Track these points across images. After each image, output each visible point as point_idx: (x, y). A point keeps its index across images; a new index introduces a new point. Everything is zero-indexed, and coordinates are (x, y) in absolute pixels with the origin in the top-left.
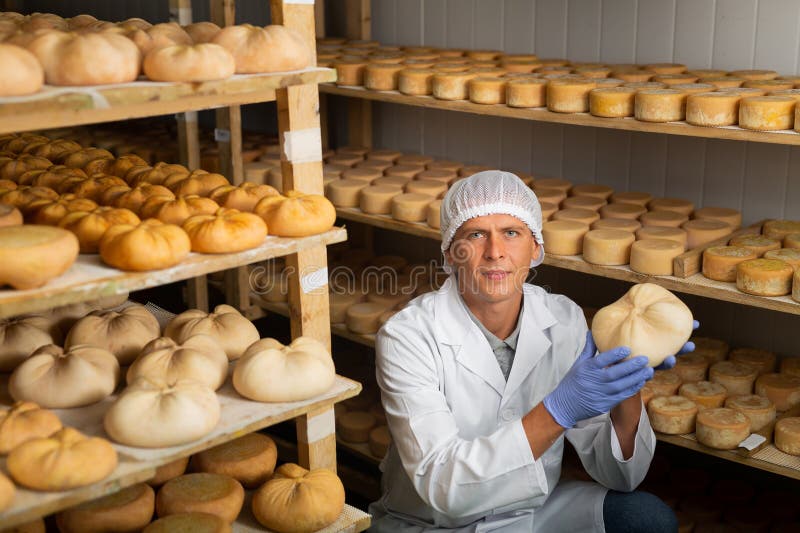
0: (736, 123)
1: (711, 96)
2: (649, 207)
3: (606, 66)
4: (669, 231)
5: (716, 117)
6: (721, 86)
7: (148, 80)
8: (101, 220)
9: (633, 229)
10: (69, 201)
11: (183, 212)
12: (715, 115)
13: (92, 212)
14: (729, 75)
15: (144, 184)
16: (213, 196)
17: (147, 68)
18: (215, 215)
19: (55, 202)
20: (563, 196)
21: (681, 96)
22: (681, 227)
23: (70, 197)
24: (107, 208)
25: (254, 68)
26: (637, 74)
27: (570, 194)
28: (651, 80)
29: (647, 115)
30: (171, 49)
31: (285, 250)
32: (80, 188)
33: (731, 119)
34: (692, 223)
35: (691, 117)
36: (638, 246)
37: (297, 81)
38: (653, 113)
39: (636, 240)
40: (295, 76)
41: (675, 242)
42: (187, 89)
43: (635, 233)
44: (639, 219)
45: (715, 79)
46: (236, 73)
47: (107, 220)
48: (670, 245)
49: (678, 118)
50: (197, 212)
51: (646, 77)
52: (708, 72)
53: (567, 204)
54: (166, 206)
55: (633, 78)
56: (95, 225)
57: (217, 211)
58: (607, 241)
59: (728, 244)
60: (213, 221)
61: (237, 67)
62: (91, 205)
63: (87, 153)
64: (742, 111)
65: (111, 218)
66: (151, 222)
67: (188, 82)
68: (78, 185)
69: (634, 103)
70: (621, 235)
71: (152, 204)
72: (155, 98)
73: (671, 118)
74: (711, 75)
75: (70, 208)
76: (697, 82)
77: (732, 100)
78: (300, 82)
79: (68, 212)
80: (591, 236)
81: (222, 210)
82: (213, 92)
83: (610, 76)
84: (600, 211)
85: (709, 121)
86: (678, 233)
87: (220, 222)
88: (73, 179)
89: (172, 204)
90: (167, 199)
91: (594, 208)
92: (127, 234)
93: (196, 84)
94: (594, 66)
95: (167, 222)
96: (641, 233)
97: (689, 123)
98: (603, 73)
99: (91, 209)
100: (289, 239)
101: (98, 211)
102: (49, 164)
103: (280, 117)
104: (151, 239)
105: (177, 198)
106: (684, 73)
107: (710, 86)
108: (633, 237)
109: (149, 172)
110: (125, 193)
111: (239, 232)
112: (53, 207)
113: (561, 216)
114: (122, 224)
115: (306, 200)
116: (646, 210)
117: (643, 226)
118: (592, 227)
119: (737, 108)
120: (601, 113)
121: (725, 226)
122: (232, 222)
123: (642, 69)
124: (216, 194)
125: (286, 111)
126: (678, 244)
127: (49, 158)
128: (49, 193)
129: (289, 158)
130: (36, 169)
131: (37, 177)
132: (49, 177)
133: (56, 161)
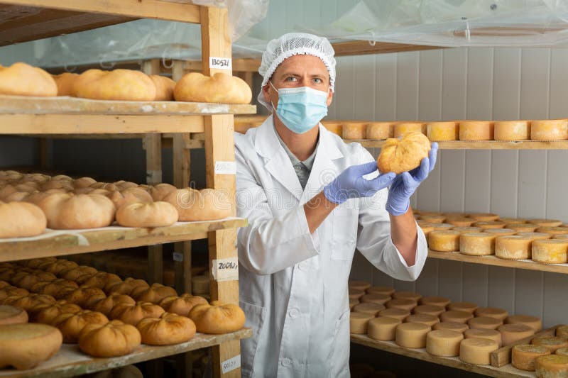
0: (530, 258)
1: (512, 238)
2: (475, 314)
3: (442, 215)
4: (488, 332)
5: (516, 253)
6: (521, 231)
7: (118, 225)
8: (82, 320)
9: (463, 330)
10: (62, 305)
11: (139, 314)
12: (514, 251)
13: (76, 314)
14: (527, 222)
15: (115, 294)
16: (161, 304)
17: (118, 217)
18: (161, 317)
19: (52, 306)
20: (415, 304)
21: (491, 238)
22: (497, 329)
23: (63, 302)
24: (87, 311)
25: (191, 218)
26: (463, 221)
27: (420, 303)
28: (473, 225)
29: (468, 251)
30: (135, 205)
31: (208, 343)
32: (72, 295)
33: (526, 255)
34: (505, 327)
35: (498, 253)
36: (465, 343)
37: (221, 226)
38: (472, 249)
39: (465, 338)
40: (219, 223)
41: (492, 341)
42: (144, 232)
43: (464, 333)
44: (467, 323)
45: (517, 226)
46: (178, 221)
47: (86, 320)
48: (488, 343)
49: (489, 253)
50: (149, 315)
51: (469, 223)
52: (514, 220)
53: (417, 310)
54: (128, 310)
55: (461, 224)
56: (77, 324)
57: (163, 314)
58: (444, 339)
59: (530, 343)
60: (159, 322)
61: (179, 217)
62: (77, 308)
63: (82, 269)
64: (534, 249)
65: (88, 319)
66: (116, 322)
67: (145, 228)
68: (70, 293)
69: (459, 241)
70: (454, 334)
71: (119, 308)
72: (122, 238)
73: (485, 253)
74: (516, 222)
75: (62, 311)
76: (505, 227)
77: (527, 241)
78: (222, 227)
79: (61, 314)
80: (432, 335)
81: (166, 314)
82: (162, 234)
83: (445, 222)
84: (440, 316)
85: (511, 256)
86: (495, 334)
87: (163, 323)
88: (67, 289)
89: (132, 308)
90: (130, 305)
91: (435, 314)
92: (97, 331)
93: (150, 229)
94: (435, 215)
95: (126, 323)
96: (468, 333)
97: (497, 257)
98: (440, 220)
99: (76, 311)
100: (211, 336)
101: (80, 313)
102: (55, 277)
103: (210, 249)
104: (113, 335)
105: (136, 305)
106: (496, 220)
107: (513, 231)
108: (462, 336)
109: (120, 285)
110: (101, 300)
111: (176, 331)
112: (50, 309)
113: (412, 319)
114: (95, 323)
115: (225, 308)
116: (473, 316)
117: (470, 328)
118: (433, 328)
119: (530, 247)
120: (437, 248)
121: (528, 329)
122: (171, 323)
123: (468, 217)
124: (164, 301)
125: (215, 245)
126: (493, 342)
127: (55, 274)
128: (50, 299)
129: (215, 279)
130: (44, 281)
131: (44, 287)
132: (52, 288)
133: (59, 275)
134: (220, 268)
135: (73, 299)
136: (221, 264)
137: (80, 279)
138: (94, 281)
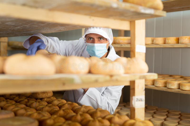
10: (55, 118)
13: (64, 123)
15: (80, 113)
19: (50, 118)
23: (55, 116)
32: (58, 113)
40: (144, 76)
54: (91, 122)
63: (59, 101)
67: (109, 75)
71: (85, 120)
79: (55, 122)
88: (55, 110)
89: (93, 121)
90: (90, 120)
93: (111, 76)
103: (131, 91)
110: (74, 116)
112: (49, 120)
127: (46, 102)
128: (47, 114)
129: (134, 106)
130: (42, 105)
131: (43, 108)
132: (47, 108)
133: (49, 103)
134: (137, 101)
135: (58, 114)
136: (137, 99)
137: (60, 105)
138: (67, 106)
